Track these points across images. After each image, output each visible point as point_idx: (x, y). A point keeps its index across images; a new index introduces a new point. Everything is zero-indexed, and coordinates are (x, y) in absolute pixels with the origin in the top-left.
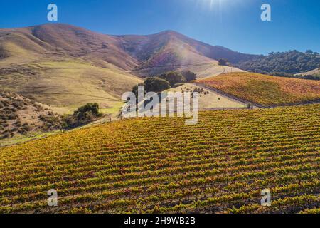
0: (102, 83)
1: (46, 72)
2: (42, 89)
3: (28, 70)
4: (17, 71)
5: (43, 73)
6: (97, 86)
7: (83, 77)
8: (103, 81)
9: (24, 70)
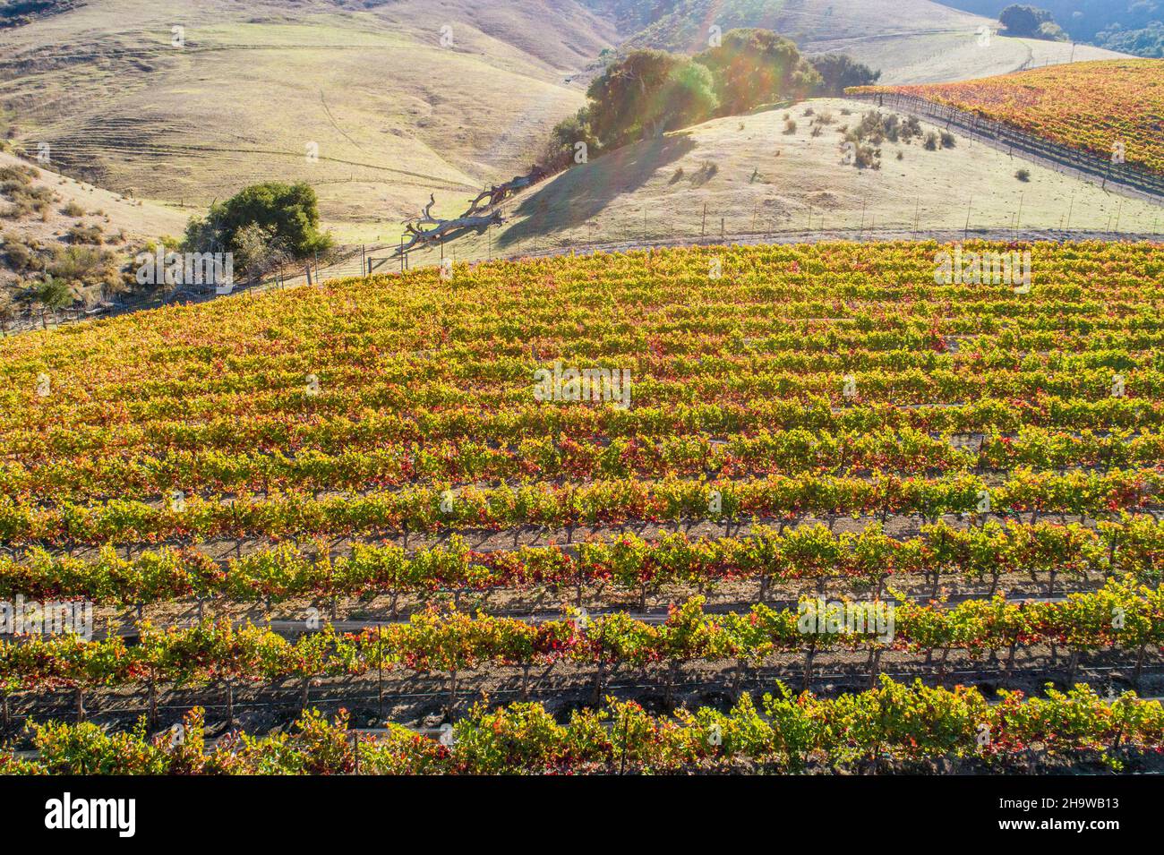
0: (425, 109)
1: (198, 62)
2: (147, 128)
3: (133, 53)
4: (89, 59)
5: (184, 63)
6: (399, 123)
7: (346, 85)
8: (433, 100)
9: (118, 54)
